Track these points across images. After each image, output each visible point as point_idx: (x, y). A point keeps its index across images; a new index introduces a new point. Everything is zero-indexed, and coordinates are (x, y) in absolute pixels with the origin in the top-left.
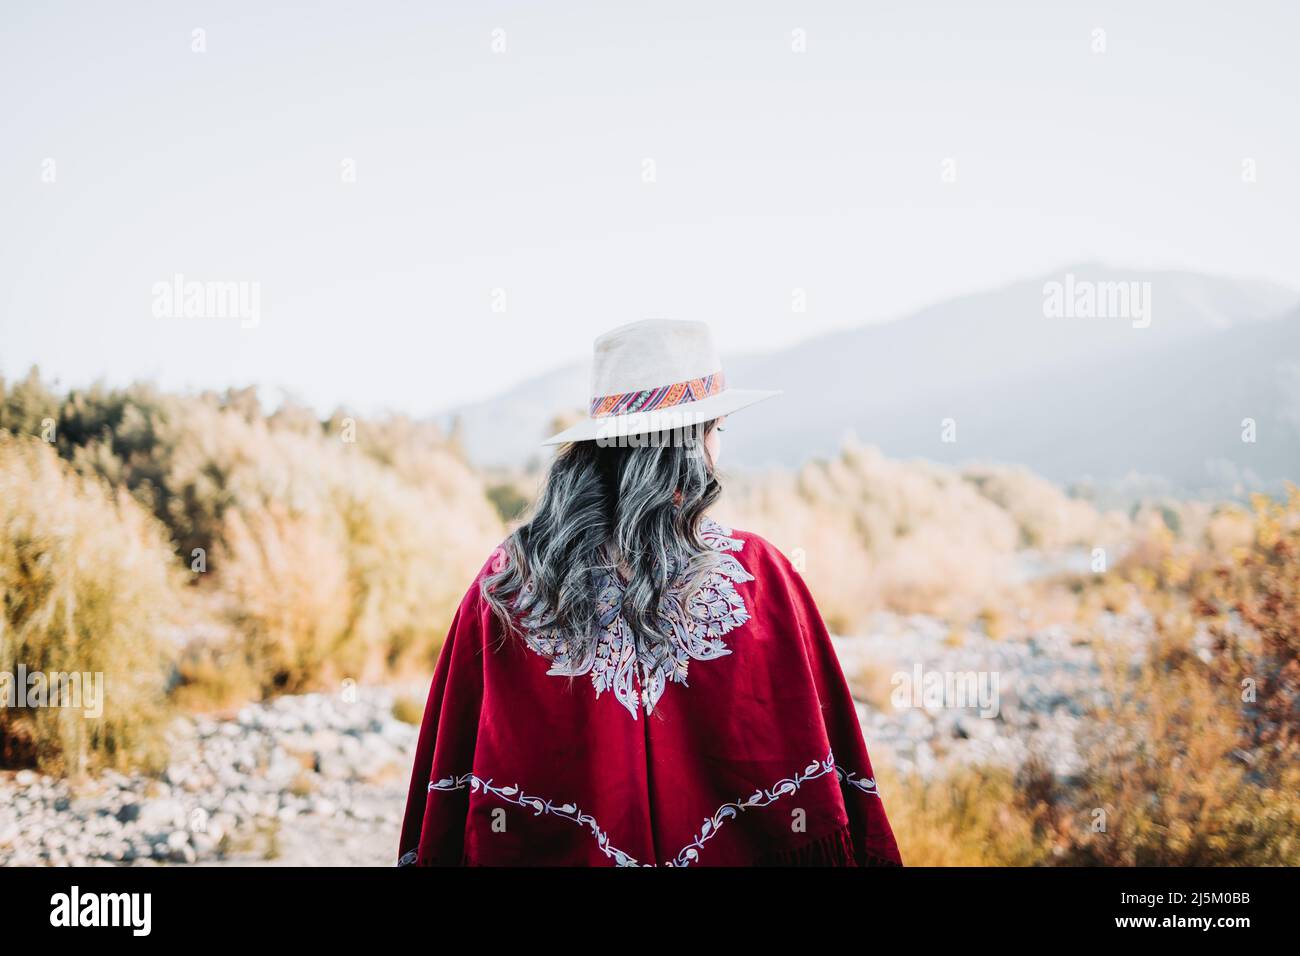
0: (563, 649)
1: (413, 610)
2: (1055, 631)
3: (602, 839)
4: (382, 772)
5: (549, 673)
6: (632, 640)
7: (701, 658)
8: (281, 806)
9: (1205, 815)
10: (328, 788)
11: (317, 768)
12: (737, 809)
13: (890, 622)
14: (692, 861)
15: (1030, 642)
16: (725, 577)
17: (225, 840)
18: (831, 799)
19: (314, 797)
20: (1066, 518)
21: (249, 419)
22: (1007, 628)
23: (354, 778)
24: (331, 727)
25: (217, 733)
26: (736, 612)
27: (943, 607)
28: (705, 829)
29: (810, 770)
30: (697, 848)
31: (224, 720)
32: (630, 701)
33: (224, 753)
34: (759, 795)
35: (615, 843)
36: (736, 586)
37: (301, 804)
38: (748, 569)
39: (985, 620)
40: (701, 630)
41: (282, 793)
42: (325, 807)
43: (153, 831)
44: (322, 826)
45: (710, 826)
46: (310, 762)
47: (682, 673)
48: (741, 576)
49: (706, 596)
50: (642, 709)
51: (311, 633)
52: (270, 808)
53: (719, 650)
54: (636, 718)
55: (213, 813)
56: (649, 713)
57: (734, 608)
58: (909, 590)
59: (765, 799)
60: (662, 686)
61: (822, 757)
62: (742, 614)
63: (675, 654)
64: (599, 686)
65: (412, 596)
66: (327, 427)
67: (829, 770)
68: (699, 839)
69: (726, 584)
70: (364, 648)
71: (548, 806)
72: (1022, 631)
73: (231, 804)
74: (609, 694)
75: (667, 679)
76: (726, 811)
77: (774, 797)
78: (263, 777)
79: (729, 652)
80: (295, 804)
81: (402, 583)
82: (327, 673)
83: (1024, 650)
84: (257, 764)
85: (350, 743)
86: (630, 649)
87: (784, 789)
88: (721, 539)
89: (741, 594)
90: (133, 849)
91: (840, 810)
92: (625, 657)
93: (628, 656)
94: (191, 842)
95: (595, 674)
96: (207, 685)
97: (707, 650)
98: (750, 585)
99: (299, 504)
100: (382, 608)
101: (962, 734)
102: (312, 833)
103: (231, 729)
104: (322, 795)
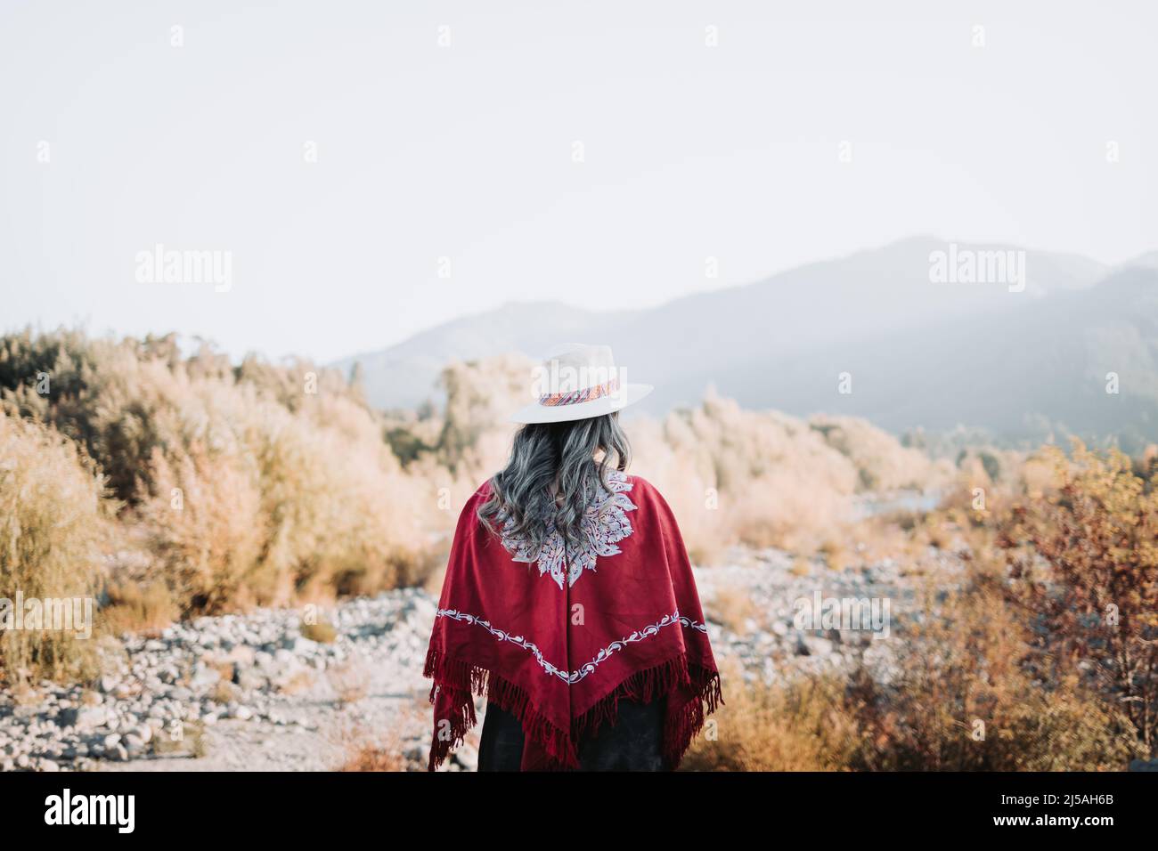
0: (522, 546)
1: (320, 539)
2: (887, 562)
3: (539, 656)
4: (293, 682)
5: (513, 560)
6: (563, 543)
7: (604, 555)
8: (204, 711)
9: (997, 712)
10: (246, 696)
11: (235, 680)
12: (622, 644)
13: (745, 554)
14: (590, 672)
15: (865, 571)
16: (620, 508)
17: (154, 741)
18: (676, 638)
19: (234, 704)
20: (902, 464)
21: (171, 366)
22: (845, 560)
23: (268, 687)
24: (245, 642)
25: (143, 649)
26: (625, 529)
27: (790, 542)
28: (600, 655)
29: (664, 620)
30: (593, 665)
31: (149, 638)
32: (559, 579)
33: (150, 666)
34: (636, 635)
35: (546, 659)
36: (625, 512)
37: (223, 709)
38: (634, 503)
39: (826, 552)
40: (604, 539)
41: (204, 699)
42: (244, 712)
43: (89, 732)
44: (242, 729)
45: (604, 653)
46: (229, 672)
47: (593, 563)
48: (629, 506)
49: (608, 519)
50: (566, 583)
51: (227, 559)
52: (194, 714)
53: (614, 551)
54: (562, 588)
55: (143, 717)
56: (570, 586)
57: (624, 526)
58: (762, 524)
59: (639, 637)
60: (580, 571)
61: (671, 613)
62: (628, 530)
63: (589, 552)
64: (542, 569)
65: (320, 528)
66: (238, 373)
67: (674, 621)
68: (596, 660)
69: (620, 512)
70: (277, 573)
71: (507, 636)
72: (859, 563)
73: (159, 709)
74: (547, 574)
75: (584, 567)
76: (616, 645)
77: (644, 636)
78: (187, 687)
79: (620, 552)
80: (216, 710)
81: (312, 516)
82: (242, 596)
83: (859, 579)
84: (181, 675)
85: (265, 658)
86: (561, 549)
87: (650, 631)
88: (619, 484)
89: (629, 518)
90: (72, 749)
91: (681, 644)
92: (558, 553)
93: (560, 553)
94: (124, 742)
95: (540, 562)
96: (133, 605)
97: (608, 550)
98: (635, 512)
99: (218, 443)
100: (291, 538)
101: (803, 651)
102: (232, 735)
103: (154, 645)
104: (241, 703)
